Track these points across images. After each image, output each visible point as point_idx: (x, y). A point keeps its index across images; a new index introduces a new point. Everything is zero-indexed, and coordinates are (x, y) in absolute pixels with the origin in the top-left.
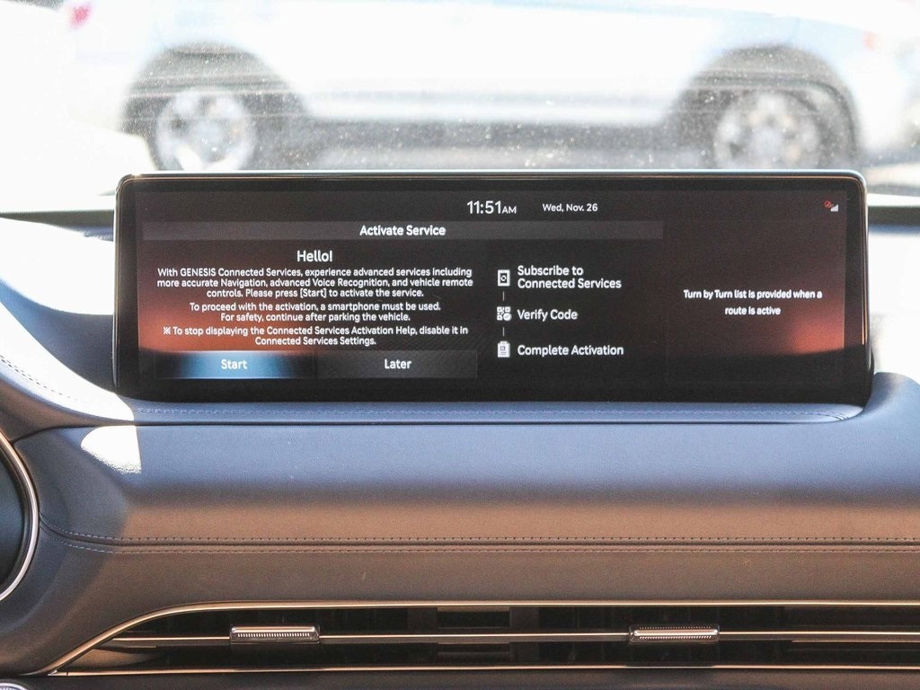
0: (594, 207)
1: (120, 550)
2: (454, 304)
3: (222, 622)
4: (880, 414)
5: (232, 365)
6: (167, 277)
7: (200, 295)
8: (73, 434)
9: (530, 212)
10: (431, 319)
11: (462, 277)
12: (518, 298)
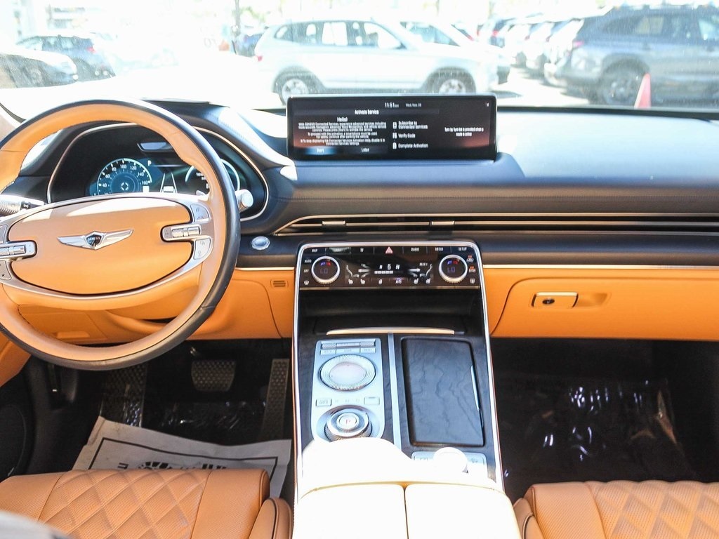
0: (420, 105)
1: (292, 201)
2: (381, 133)
3: (320, 221)
4: (499, 162)
5: (320, 151)
6: (301, 126)
7: (311, 131)
8: (278, 169)
9: (402, 106)
10: (374, 137)
11: (383, 125)
12: (399, 131)
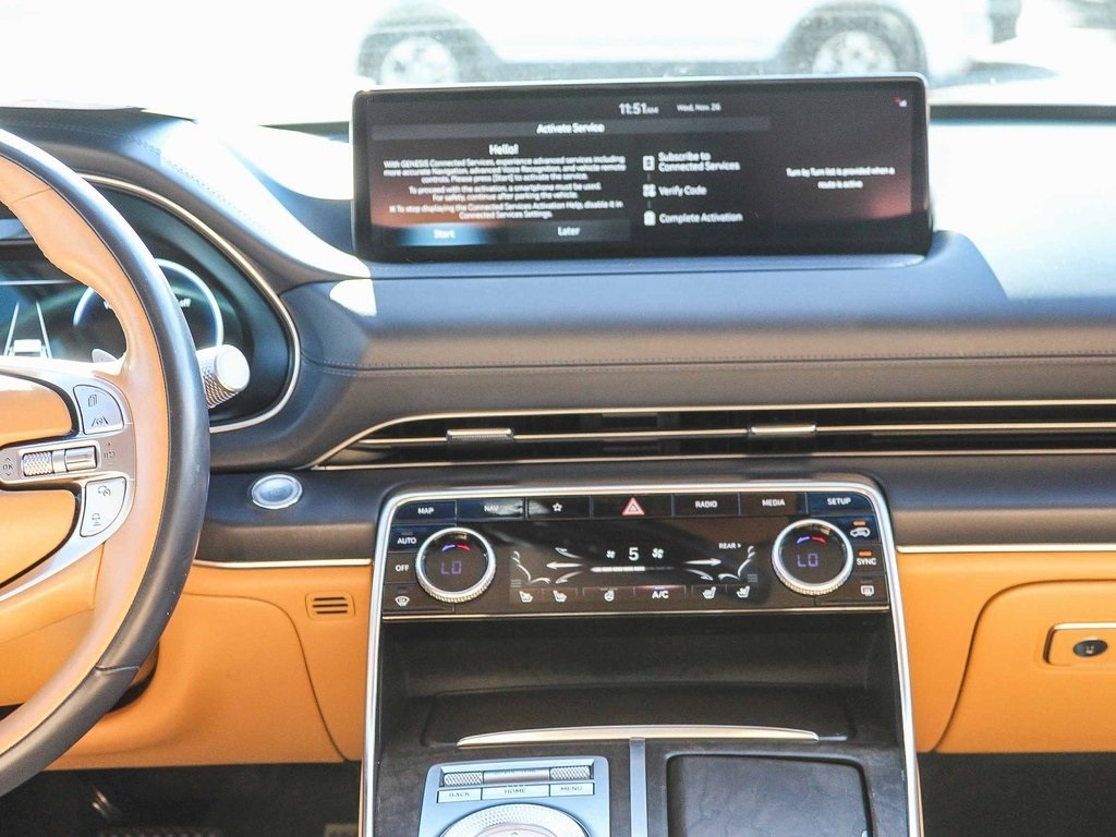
0: (716, 107)
1: (362, 374)
2: (611, 184)
3: (440, 427)
4: (938, 260)
5: (443, 235)
6: (392, 168)
7: (416, 181)
9: (668, 112)
10: (593, 196)
11: (617, 163)
12: (660, 179)
